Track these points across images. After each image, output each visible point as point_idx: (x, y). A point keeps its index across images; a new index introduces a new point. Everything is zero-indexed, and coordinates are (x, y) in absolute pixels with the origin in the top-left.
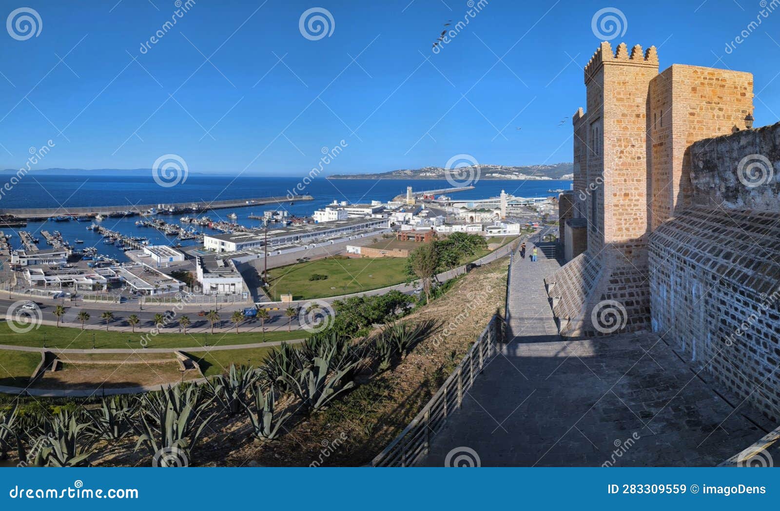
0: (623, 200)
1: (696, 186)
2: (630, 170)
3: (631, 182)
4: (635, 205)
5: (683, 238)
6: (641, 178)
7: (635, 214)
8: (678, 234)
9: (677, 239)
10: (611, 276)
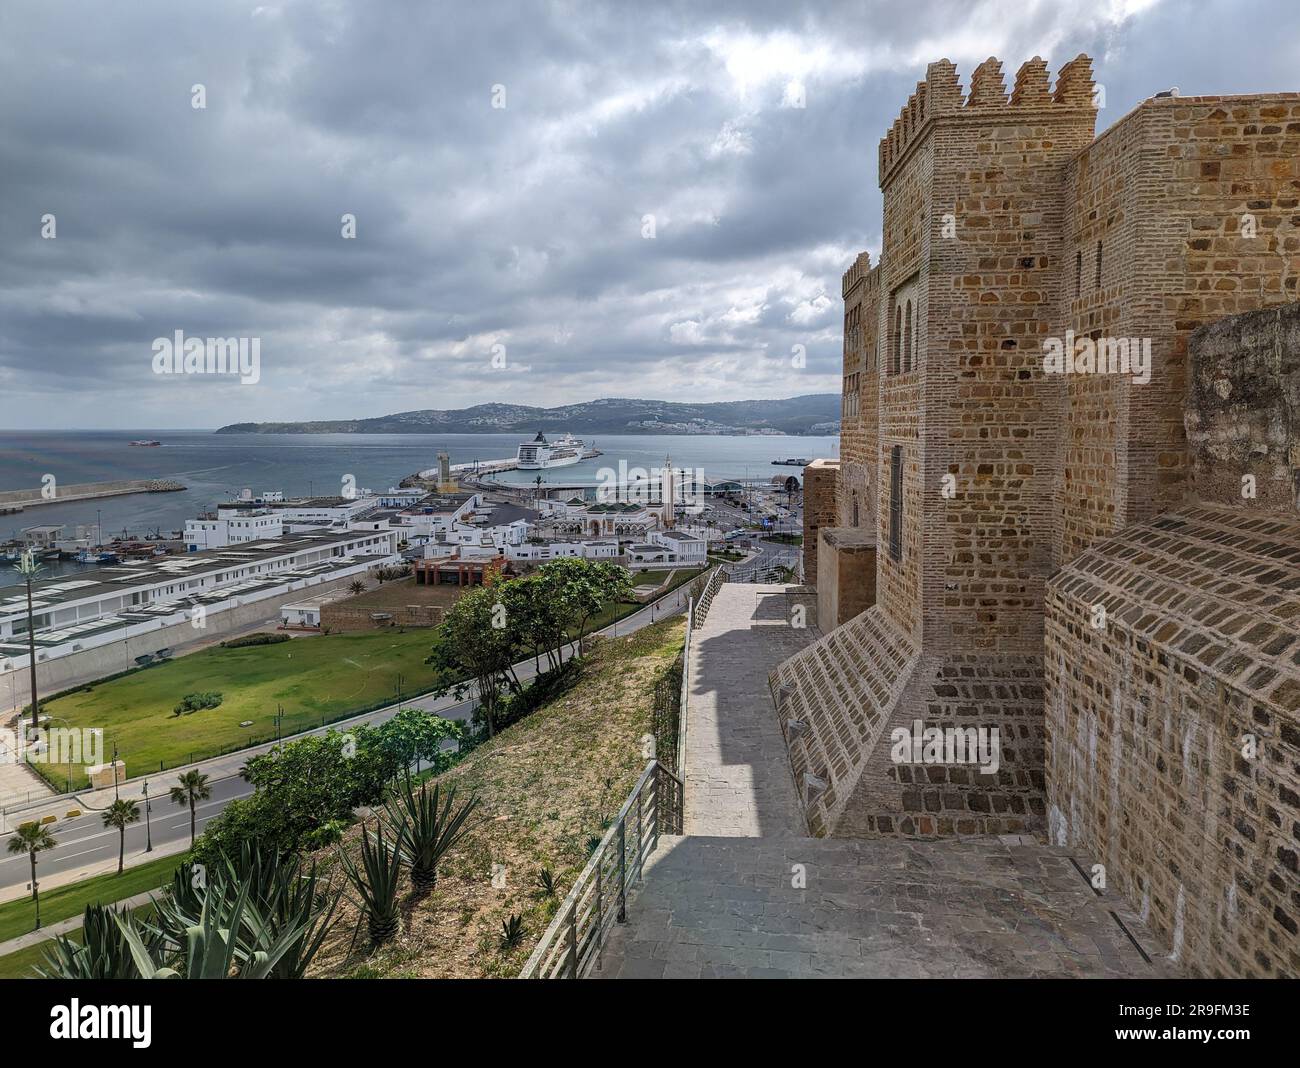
0: (977, 483)
1: (1204, 450)
2: (997, 406)
3: (1000, 437)
4: (1008, 497)
5: (1157, 591)
6: (1028, 428)
7: (1010, 521)
8: (1139, 578)
9: (1138, 592)
10: (939, 675)
